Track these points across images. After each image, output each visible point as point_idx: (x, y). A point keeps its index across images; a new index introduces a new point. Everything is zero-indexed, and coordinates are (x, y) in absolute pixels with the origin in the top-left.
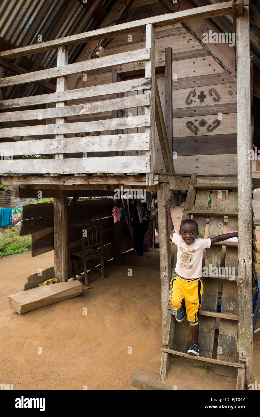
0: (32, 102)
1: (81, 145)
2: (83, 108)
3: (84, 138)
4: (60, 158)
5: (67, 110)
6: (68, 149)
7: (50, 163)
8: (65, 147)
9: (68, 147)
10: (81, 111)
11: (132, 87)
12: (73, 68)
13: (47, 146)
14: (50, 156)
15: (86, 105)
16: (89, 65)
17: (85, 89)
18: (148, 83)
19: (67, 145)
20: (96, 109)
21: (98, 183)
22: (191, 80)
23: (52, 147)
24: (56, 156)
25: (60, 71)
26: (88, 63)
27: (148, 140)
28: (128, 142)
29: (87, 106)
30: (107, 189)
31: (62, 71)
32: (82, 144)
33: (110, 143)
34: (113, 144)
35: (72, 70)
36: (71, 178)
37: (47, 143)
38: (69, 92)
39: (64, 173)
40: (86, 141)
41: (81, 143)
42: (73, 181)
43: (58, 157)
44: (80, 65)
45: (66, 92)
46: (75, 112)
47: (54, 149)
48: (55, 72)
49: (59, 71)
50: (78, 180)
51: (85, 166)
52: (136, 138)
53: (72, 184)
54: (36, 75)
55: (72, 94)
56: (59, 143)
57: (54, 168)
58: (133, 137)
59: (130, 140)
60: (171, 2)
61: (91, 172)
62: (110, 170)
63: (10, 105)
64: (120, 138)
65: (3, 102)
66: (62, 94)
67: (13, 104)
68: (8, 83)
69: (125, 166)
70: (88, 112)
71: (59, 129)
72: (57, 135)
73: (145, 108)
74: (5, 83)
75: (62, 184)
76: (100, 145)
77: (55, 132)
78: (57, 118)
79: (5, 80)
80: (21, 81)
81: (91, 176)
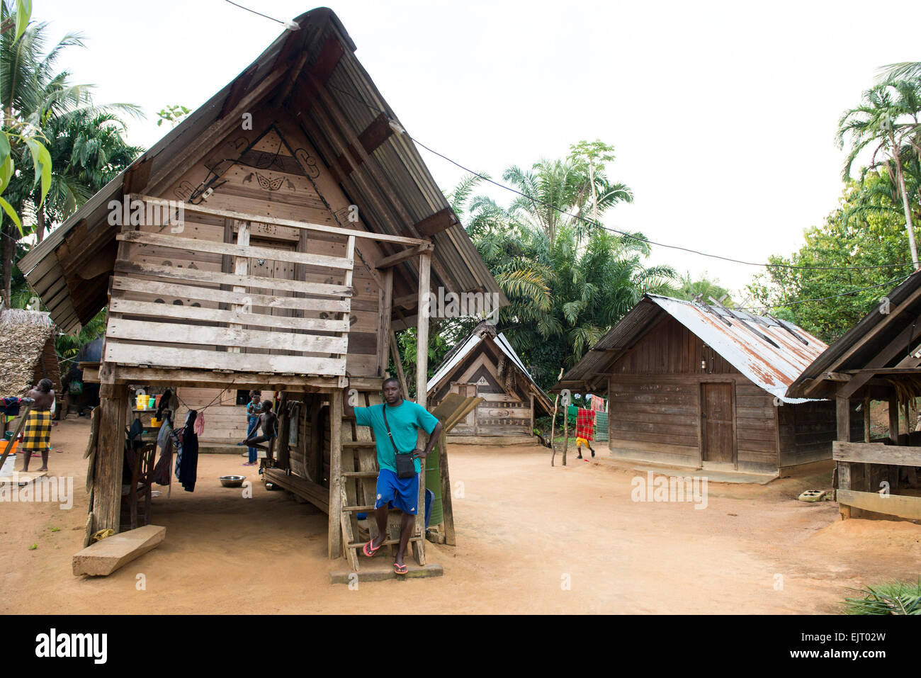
0: (197, 276)
2: (275, 301)
3: (272, 333)
4: (234, 351)
5: (249, 298)
7: (223, 357)
8: (246, 340)
9: (251, 341)
10: (272, 303)
11: (334, 292)
13: (219, 335)
14: (222, 349)
16: (286, 256)
17: (278, 280)
18: (350, 292)
19: (249, 339)
20: (290, 304)
21: (281, 383)
23: (227, 338)
24: (230, 350)
25: (244, 251)
26: (285, 254)
27: (346, 344)
28: (326, 344)
29: (280, 299)
31: (247, 252)
33: (305, 343)
34: (309, 344)
35: (257, 254)
37: (219, 332)
38: (256, 279)
39: (244, 371)
41: (269, 338)
42: (246, 379)
44: (275, 254)
45: (251, 278)
46: (263, 303)
47: (230, 341)
48: (237, 250)
51: (272, 364)
52: (334, 342)
53: (245, 383)
56: (236, 334)
57: (228, 363)
58: (331, 340)
59: (328, 343)
60: (309, 165)
61: (279, 371)
62: (303, 370)
63: (155, 273)
64: (317, 339)
65: (141, 264)
66: (245, 278)
67: (162, 272)
68: (152, 241)
69: (320, 368)
70: (280, 305)
71: (238, 318)
72: (234, 324)
73: (345, 315)
74: (147, 240)
75: (231, 382)
76: (293, 344)
77: (232, 320)
78: (235, 304)
79: (148, 235)
80: (178, 245)
81: (278, 375)
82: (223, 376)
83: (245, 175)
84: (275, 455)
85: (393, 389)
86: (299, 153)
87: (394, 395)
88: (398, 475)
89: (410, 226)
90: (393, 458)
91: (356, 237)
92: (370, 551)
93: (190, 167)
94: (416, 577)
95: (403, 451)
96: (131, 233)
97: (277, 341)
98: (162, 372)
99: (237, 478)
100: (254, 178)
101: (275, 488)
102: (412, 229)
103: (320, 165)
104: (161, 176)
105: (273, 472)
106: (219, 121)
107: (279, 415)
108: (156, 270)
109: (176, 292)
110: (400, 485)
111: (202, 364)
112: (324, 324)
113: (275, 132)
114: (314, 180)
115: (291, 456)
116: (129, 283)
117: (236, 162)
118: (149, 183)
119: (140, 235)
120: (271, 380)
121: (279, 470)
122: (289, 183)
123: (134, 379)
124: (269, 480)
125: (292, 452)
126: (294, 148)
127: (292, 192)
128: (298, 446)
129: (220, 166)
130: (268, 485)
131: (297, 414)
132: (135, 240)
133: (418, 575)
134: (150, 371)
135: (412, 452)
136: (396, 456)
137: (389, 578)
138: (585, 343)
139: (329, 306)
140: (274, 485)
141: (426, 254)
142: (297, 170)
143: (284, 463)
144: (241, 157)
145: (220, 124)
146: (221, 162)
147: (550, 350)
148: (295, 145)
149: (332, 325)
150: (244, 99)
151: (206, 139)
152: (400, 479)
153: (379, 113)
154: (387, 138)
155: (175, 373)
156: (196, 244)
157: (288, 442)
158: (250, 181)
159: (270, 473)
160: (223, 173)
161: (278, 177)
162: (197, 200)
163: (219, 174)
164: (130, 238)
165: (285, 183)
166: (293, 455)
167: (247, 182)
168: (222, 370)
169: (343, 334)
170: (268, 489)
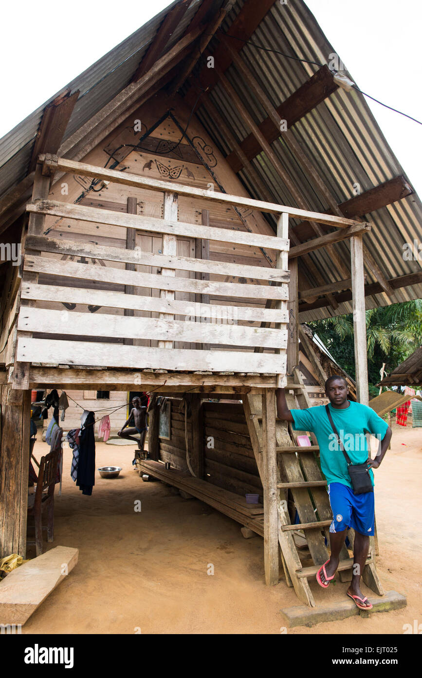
0: (121, 257)
1: (203, 333)
2: (208, 286)
3: (208, 325)
4: (167, 347)
5: (184, 283)
6: (185, 337)
7: (154, 354)
8: (180, 332)
9: (185, 334)
10: (206, 289)
11: (271, 276)
12: (194, 230)
13: (149, 327)
15: (213, 283)
16: (218, 234)
17: (211, 262)
18: (287, 276)
19: (183, 331)
20: (225, 290)
21: (215, 383)
22: (231, 258)
23: (158, 330)
24: (161, 345)
25: (173, 228)
27: (286, 337)
28: (265, 337)
30: (200, 391)
31: (176, 229)
32: (205, 333)
33: (243, 336)
34: (248, 337)
35: (192, 232)
36: (176, 376)
37: (150, 323)
38: (187, 261)
39: (177, 370)
40: (211, 329)
41: (204, 331)
43: (165, 346)
44: (206, 230)
45: (182, 259)
46: (196, 288)
47: (161, 334)
48: (165, 225)
49: (172, 226)
50: (186, 379)
51: (209, 362)
52: (273, 334)
53: (178, 384)
54: (130, 219)
55: (191, 264)
56: (169, 325)
57: (160, 361)
58: (270, 332)
59: (267, 336)
60: (207, 154)
61: (217, 369)
62: (242, 369)
63: (74, 251)
64: (256, 331)
65: (57, 240)
66: (175, 259)
67: (82, 251)
68: (69, 213)
69: (260, 365)
70: (215, 292)
71: (169, 307)
72: (164, 314)
73: (282, 303)
74: (62, 212)
75: (162, 383)
76: (230, 337)
77: (163, 310)
78: (165, 290)
79: (63, 206)
80: (99, 218)
81: (216, 374)
82: (154, 376)
83: (143, 162)
84: (146, 448)
85: (340, 388)
86: (196, 141)
87: (341, 396)
88: (354, 490)
89: (335, 207)
90: (345, 470)
91: (289, 214)
92: (326, 581)
93: (93, 146)
94: (379, 612)
95: (358, 462)
96: (43, 203)
97: (213, 334)
98: (84, 373)
99: (113, 469)
100: (153, 165)
101: (151, 479)
102: (337, 210)
103: (216, 154)
104: (72, 142)
105: (148, 464)
106: (133, 84)
107: (149, 410)
108: (74, 248)
109: (99, 275)
110: (356, 502)
111: (132, 363)
112: (262, 313)
113: (171, 120)
114: (212, 169)
115: (162, 447)
116: (43, 264)
117: (136, 148)
118: (59, 150)
119: (54, 206)
120: (205, 380)
121: (152, 462)
122: (188, 171)
123: (51, 382)
124: (145, 471)
125: (163, 445)
126: (191, 136)
127: (191, 180)
128: (171, 439)
129: (119, 151)
130: (144, 476)
131: (169, 409)
132: (49, 212)
133: (381, 609)
134: (70, 373)
135: (366, 462)
136: (348, 468)
137: (351, 615)
138: (376, 342)
139: (267, 293)
140: (150, 476)
141: (358, 236)
142: (195, 158)
143: (155, 454)
144: (140, 144)
145: (134, 88)
146: (120, 148)
147: (344, 349)
148: (191, 133)
149: (270, 315)
150: (158, 62)
151: (119, 104)
152: (357, 495)
153: (317, 68)
154: (322, 100)
155: (99, 374)
156: (118, 218)
157: (158, 434)
158: (150, 169)
159: (145, 465)
160: (123, 158)
161: (177, 165)
162: (97, 187)
163: (119, 160)
164: (42, 209)
165: (185, 171)
166: (165, 447)
167: (147, 169)
168: (154, 370)
169: (282, 325)
170: (145, 480)
